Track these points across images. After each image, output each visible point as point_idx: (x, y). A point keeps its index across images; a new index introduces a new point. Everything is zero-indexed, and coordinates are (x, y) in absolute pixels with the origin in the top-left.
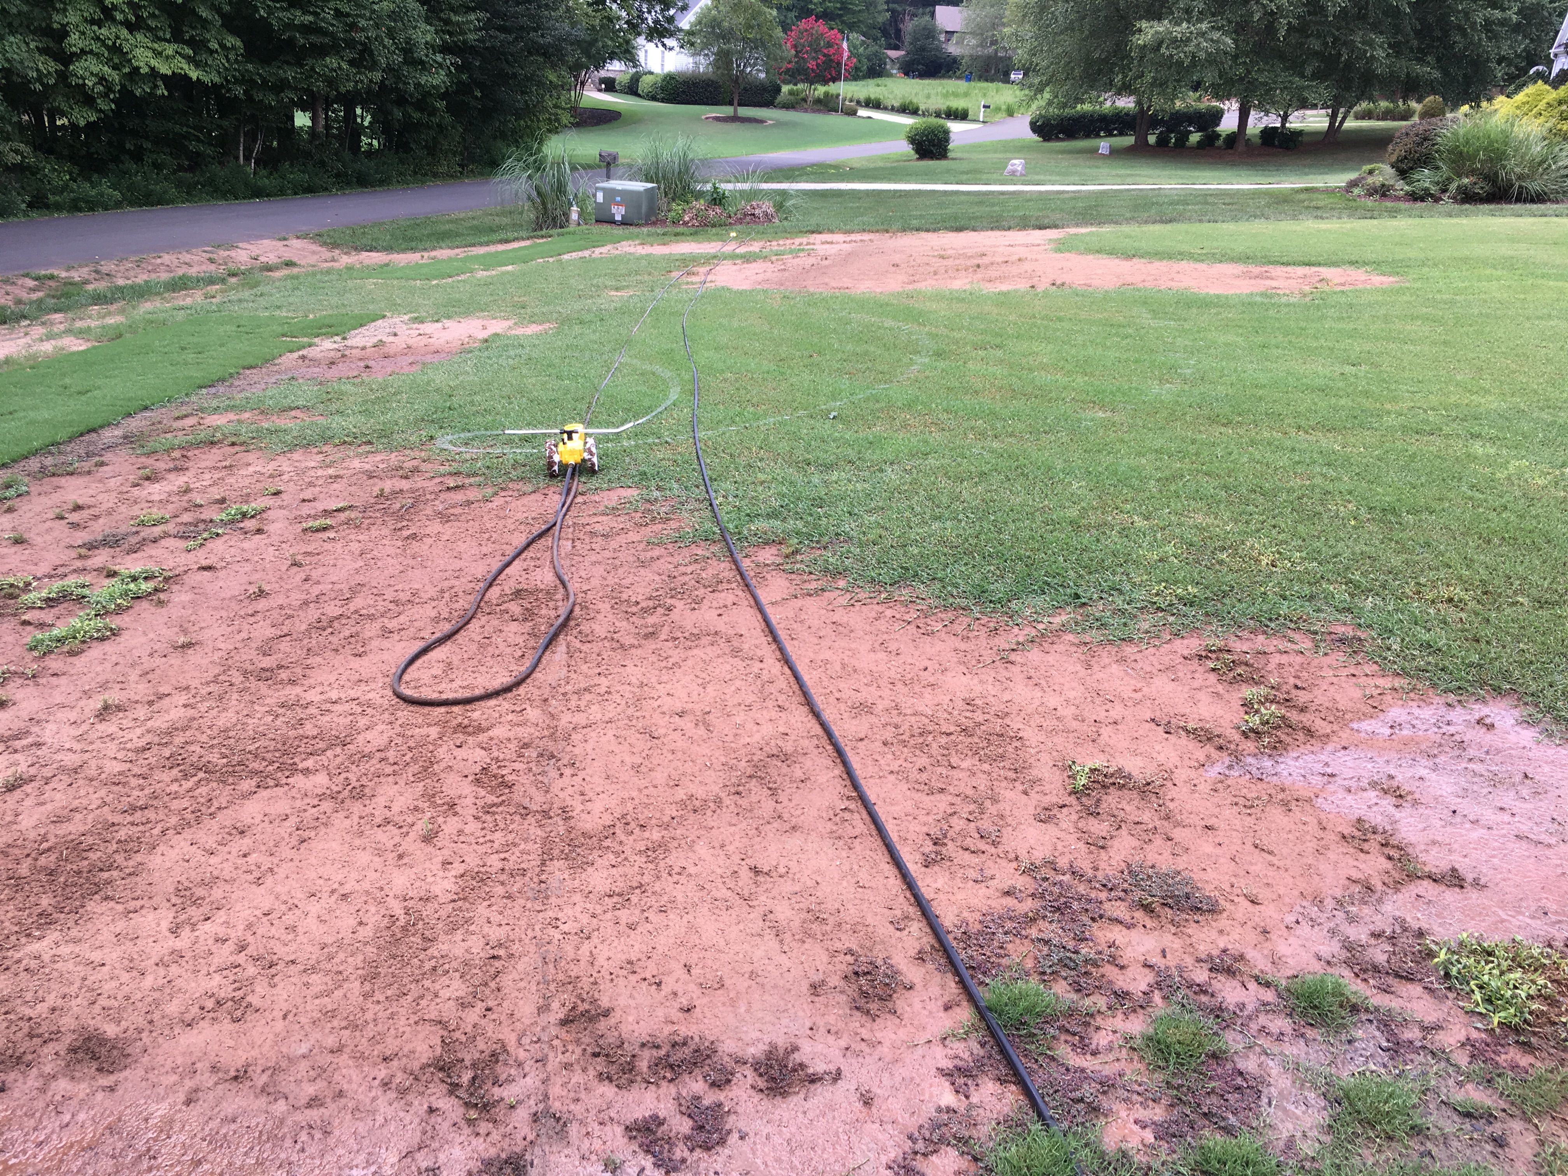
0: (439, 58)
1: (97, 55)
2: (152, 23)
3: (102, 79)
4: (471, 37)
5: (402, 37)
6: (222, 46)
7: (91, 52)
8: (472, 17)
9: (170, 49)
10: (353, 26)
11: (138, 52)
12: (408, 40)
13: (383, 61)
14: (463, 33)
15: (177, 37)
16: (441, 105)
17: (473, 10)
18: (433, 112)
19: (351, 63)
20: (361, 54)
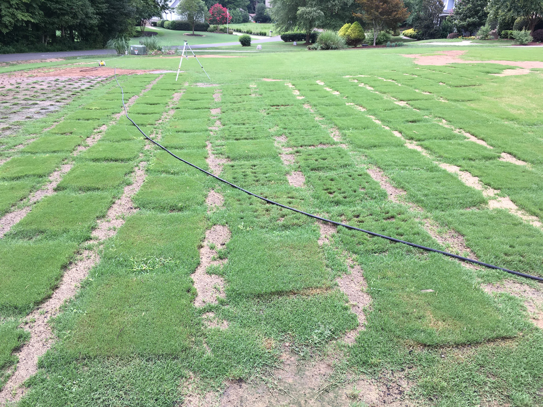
0: (95, 16)
1: (9, 16)
2: (22, 8)
3: (10, 22)
4: (104, 10)
5: (85, 11)
6: (39, 14)
7: (7, 15)
8: (104, 5)
9: (26, 14)
10: (72, 8)
11: (18, 15)
12: (86, 12)
13: (80, 17)
14: (102, 9)
15: (28, 11)
16: (96, 29)
17: (105, 3)
18: (94, 31)
19: (72, 18)
20: (74, 15)
